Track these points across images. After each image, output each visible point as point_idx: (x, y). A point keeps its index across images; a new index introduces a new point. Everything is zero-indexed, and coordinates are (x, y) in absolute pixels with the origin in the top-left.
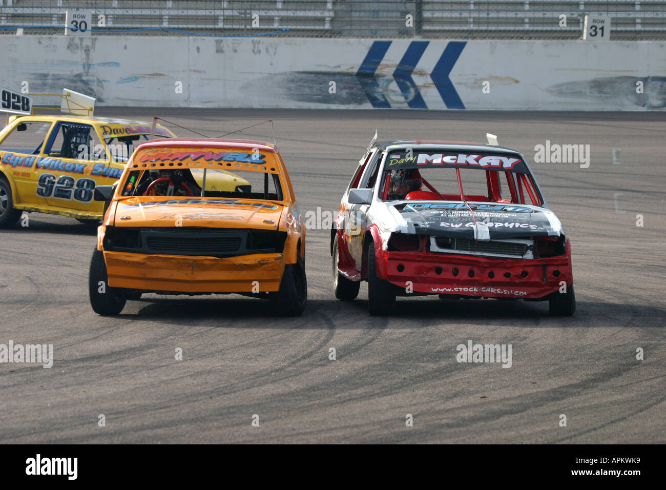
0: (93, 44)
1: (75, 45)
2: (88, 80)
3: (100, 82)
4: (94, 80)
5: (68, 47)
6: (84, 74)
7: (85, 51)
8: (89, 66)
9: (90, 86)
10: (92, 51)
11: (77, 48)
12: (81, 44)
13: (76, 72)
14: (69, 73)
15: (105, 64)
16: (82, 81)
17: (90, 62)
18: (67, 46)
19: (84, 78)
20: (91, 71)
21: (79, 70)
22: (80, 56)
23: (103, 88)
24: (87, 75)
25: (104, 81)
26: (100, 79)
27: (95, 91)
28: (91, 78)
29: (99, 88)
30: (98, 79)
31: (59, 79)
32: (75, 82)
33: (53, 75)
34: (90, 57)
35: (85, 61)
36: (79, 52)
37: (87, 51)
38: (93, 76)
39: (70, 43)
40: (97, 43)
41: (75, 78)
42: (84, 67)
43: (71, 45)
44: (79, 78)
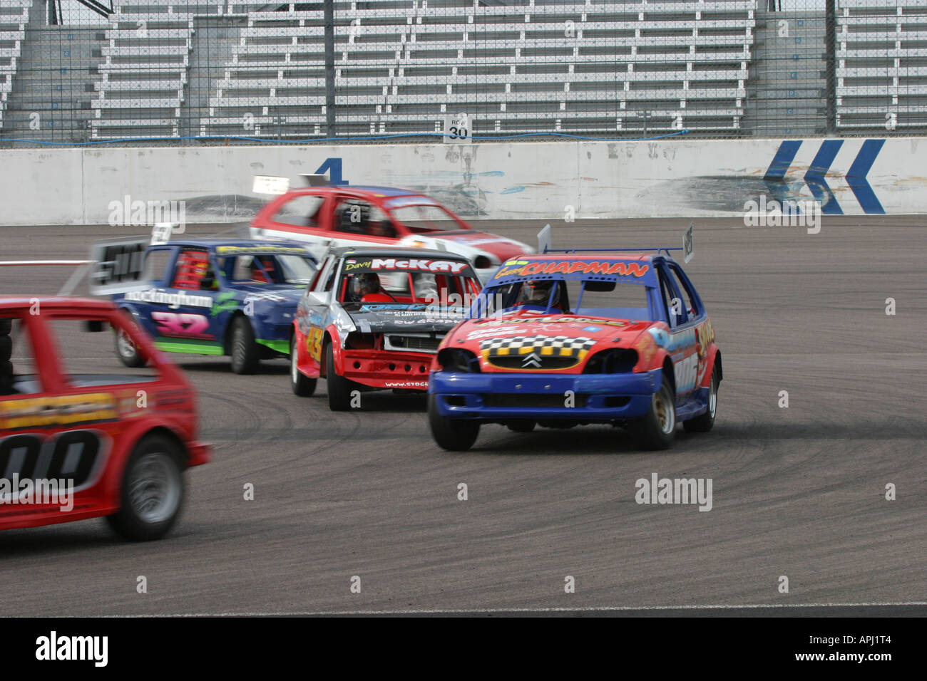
0: (475, 152)
1: (455, 153)
2: (469, 192)
3: (482, 193)
4: (476, 192)
5: (447, 156)
6: (465, 185)
7: (466, 159)
8: (470, 176)
9: (473, 199)
10: (473, 160)
11: (457, 157)
12: (461, 153)
13: (456, 183)
14: (448, 184)
15: (487, 174)
16: (463, 193)
17: (471, 172)
18: (445, 156)
19: (465, 190)
20: (473, 181)
21: (459, 180)
22: (460, 165)
23: (485, 199)
24: (468, 187)
25: (487, 192)
26: (483, 190)
27: (478, 203)
28: (472, 189)
29: (482, 200)
30: (480, 190)
31: (438, 191)
32: (453, 193)
33: (431, 187)
34: (471, 167)
35: (465, 171)
36: (459, 161)
37: (468, 160)
38: (475, 187)
39: (448, 152)
40: (478, 152)
41: (455, 190)
42: (465, 178)
43: (451, 154)
44: (459, 190)
